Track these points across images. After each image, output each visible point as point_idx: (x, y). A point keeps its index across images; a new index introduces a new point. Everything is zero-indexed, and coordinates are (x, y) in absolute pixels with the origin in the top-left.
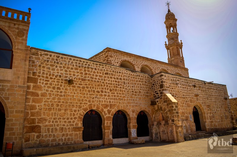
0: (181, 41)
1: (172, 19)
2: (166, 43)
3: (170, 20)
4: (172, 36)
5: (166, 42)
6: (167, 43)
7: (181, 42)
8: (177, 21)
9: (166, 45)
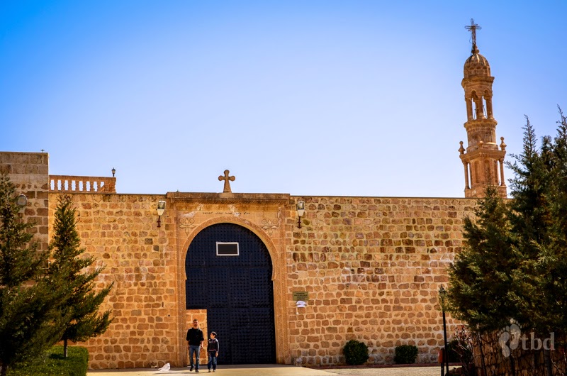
0: (502, 139)
1: (476, 81)
2: (462, 147)
3: (472, 83)
4: (474, 130)
5: (461, 143)
6: (466, 146)
7: (503, 142)
8: (492, 82)
9: (462, 150)
